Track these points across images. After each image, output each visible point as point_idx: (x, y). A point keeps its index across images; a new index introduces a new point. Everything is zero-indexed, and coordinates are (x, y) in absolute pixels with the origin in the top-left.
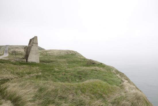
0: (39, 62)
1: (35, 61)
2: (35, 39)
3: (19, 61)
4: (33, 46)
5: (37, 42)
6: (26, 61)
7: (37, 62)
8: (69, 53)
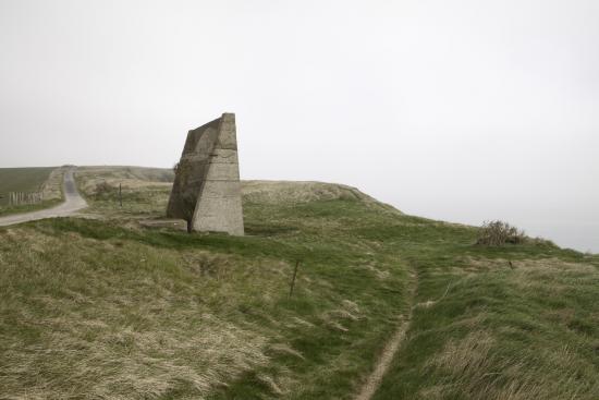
0: (241, 233)
1: (225, 229)
2: (224, 126)
3: (157, 228)
4: (219, 158)
5: (232, 141)
6: (186, 228)
7: (231, 234)
8: (326, 192)
